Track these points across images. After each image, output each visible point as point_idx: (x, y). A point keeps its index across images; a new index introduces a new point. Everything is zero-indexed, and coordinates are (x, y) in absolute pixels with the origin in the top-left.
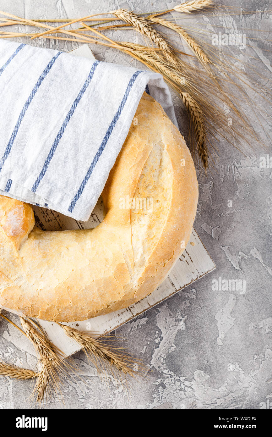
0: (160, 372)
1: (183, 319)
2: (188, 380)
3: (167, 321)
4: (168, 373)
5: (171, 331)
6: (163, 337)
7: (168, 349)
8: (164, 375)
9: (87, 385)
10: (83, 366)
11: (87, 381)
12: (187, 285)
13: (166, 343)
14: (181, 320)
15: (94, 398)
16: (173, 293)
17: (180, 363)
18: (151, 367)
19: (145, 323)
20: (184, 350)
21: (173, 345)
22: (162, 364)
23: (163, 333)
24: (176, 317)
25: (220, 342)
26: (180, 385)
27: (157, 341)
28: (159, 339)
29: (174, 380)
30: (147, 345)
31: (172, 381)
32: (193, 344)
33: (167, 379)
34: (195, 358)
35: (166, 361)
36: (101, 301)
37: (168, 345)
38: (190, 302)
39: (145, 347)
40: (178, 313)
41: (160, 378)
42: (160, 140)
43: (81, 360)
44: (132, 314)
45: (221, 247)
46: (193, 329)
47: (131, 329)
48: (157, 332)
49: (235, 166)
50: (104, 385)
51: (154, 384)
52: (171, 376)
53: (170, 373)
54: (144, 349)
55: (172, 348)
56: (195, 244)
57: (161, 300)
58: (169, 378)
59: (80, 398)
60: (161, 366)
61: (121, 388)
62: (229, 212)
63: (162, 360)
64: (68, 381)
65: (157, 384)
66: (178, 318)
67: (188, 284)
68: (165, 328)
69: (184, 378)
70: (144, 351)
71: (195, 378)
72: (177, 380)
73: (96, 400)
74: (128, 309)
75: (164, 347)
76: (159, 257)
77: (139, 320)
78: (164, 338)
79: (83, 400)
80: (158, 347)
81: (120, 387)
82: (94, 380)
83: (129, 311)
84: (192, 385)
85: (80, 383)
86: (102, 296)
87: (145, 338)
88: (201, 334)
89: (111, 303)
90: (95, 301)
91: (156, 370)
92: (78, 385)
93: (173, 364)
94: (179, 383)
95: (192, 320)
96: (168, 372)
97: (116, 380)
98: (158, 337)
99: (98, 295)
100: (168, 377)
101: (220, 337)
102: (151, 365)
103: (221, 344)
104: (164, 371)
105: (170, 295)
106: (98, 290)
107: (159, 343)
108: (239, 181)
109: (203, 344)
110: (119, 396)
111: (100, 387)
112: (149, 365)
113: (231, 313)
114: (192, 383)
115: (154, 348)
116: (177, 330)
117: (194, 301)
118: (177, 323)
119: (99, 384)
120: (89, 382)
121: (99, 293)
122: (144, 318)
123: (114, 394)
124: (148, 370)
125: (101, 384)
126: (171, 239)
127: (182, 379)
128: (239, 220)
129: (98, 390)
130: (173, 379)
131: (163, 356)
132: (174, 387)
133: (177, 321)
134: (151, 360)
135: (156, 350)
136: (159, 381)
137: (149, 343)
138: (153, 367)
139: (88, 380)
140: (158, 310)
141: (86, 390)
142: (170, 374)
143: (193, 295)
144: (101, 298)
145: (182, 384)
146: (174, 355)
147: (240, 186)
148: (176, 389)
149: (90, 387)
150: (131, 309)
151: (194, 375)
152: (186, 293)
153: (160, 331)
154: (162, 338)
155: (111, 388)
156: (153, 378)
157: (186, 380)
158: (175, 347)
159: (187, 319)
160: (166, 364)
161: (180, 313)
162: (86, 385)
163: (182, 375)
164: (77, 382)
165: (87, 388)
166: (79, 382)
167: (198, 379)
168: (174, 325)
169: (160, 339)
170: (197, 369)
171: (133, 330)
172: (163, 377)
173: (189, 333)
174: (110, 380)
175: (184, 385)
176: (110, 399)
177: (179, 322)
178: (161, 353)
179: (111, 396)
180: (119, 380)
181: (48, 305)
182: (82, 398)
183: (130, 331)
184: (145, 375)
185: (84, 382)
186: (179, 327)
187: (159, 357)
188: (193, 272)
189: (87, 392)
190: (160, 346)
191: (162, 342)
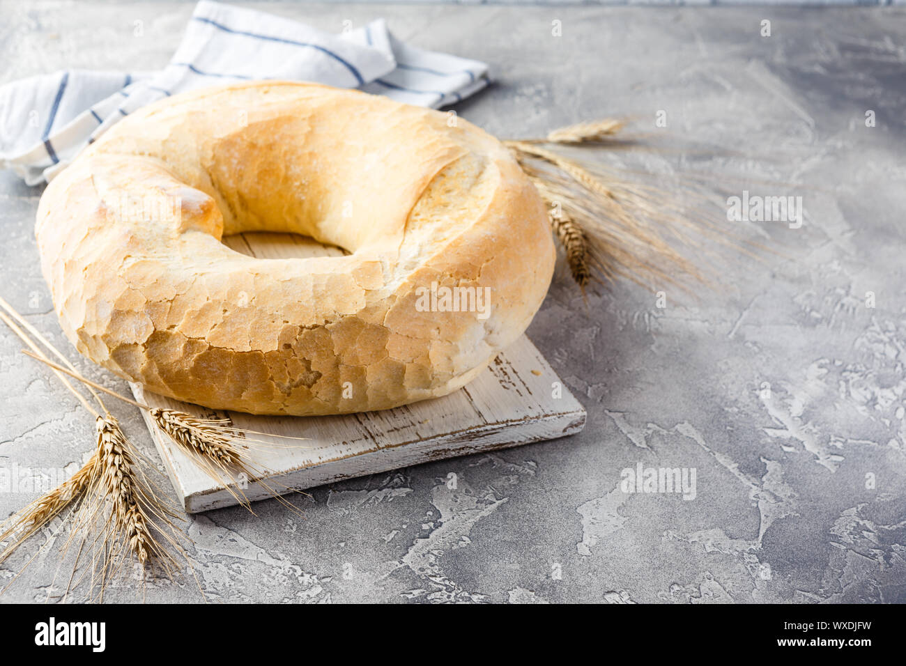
0: (424, 578)
1: (498, 503)
3: (458, 500)
4: (443, 583)
5: (464, 517)
6: (441, 524)
7: (450, 543)
8: (431, 584)
10: (233, 540)
11: (234, 567)
12: (512, 421)
13: (448, 534)
14: (492, 503)
16: (479, 426)
17: (476, 569)
18: (401, 566)
19: (404, 495)
20: (491, 549)
21: (465, 538)
22: (432, 565)
23: (443, 517)
24: (482, 496)
25: (583, 549)
27: (425, 527)
28: (432, 524)
29: (456, 597)
30: (401, 529)
31: (449, 596)
32: (516, 543)
33: (438, 594)
34: (517, 566)
35: (440, 561)
36: (315, 306)
37: (451, 537)
38: (518, 478)
39: (395, 532)
40: (486, 491)
41: (420, 588)
43: (233, 530)
44: (377, 444)
45: (606, 411)
46: (519, 519)
47: (368, 500)
48: (430, 513)
49: (650, 315)
51: (402, 596)
52: (450, 590)
53: (447, 582)
54: (392, 536)
55: (461, 542)
56: (542, 372)
57: (449, 432)
58: (444, 591)
59: (208, 592)
60: (428, 569)
61: (318, 590)
62: (630, 369)
63: (432, 559)
64: (189, 559)
65: (410, 597)
66: (486, 498)
67: (515, 421)
68: (451, 510)
69: (482, 597)
70: (390, 538)
72: (462, 598)
74: (368, 436)
75: (442, 540)
77: (390, 489)
78: (444, 525)
79: (213, 597)
80: (427, 537)
81: (313, 589)
82: (253, 567)
83: (370, 439)
85: (217, 567)
87: (397, 518)
88: (537, 531)
89: (334, 317)
91: (414, 572)
92: (211, 569)
93: (458, 569)
95: (520, 506)
96: (444, 580)
97: (307, 576)
98: (429, 521)
99: (311, 294)
100: (440, 590)
101: (586, 541)
102: (401, 563)
103: (588, 553)
104: (432, 579)
105: (470, 429)
107: (431, 530)
108: (658, 333)
109: (539, 547)
111: (265, 580)
112: (396, 563)
113: (619, 508)
115: (417, 536)
116: (479, 517)
117: (529, 479)
118: (481, 506)
119: (263, 574)
120: (238, 567)
122: (402, 489)
124: (392, 571)
125: (269, 576)
127: (476, 598)
128: (652, 381)
130: (453, 594)
131: (435, 552)
133: (482, 502)
134: (404, 555)
135: (421, 541)
136: (416, 593)
137: (405, 527)
138: (407, 567)
139: (236, 565)
141: (228, 580)
142: (446, 585)
143: (528, 471)
144: (317, 302)
146: (464, 553)
147: (658, 340)
149: (240, 577)
150: (376, 437)
151: (508, 595)
152: (512, 465)
153: (437, 512)
154: (439, 526)
155: (290, 586)
156: (403, 586)
158: (469, 542)
159: (508, 502)
160: (440, 565)
161: (491, 491)
162: (231, 572)
163: (478, 590)
164: (209, 564)
165: (233, 579)
166: (215, 564)
168: (474, 507)
169: (434, 525)
170: (519, 586)
171: (371, 501)
172: (428, 587)
173: (507, 524)
174: (291, 572)
177: (486, 504)
178: (432, 547)
180: (314, 577)
183: (364, 503)
184: (383, 577)
185: (226, 565)
186: (485, 513)
187: (425, 551)
188: (530, 407)
189: (227, 585)
190: (431, 536)
191: (437, 530)
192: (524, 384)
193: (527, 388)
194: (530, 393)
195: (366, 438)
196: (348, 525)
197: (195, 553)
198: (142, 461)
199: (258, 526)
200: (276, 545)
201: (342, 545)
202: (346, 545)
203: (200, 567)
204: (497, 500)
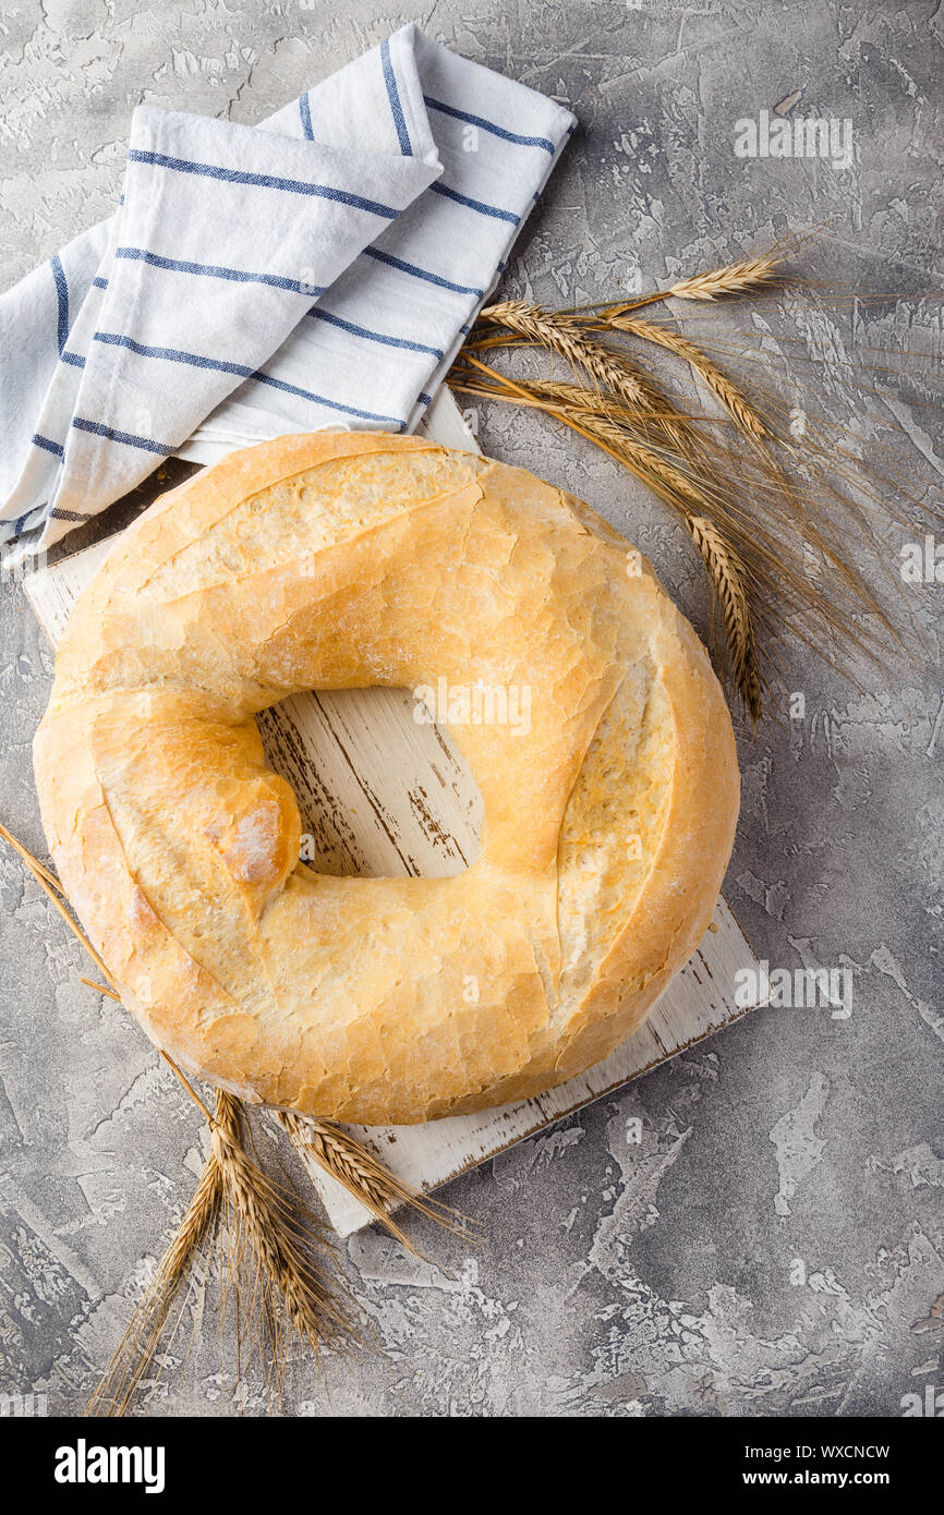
0: (615, 1285)
1: (682, 1137)
2: (690, 1313)
3: (637, 1140)
4: (635, 1289)
5: (647, 1169)
6: (623, 1186)
7: (637, 1220)
8: (624, 1293)
9: (410, 1313)
10: (401, 1257)
11: (410, 1301)
12: (694, 1040)
13: (633, 1204)
14: (675, 1139)
15: (429, 1350)
16: (658, 1061)
17: (670, 1261)
18: (589, 1269)
19: (576, 1142)
20: (682, 1224)
21: (652, 1208)
22: (622, 1261)
23: (624, 1173)
24: (662, 1129)
25: (782, 1208)
26: (669, 1325)
27: (607, 1196)
28: (613, 1189)
29: (652, 1309)
30: (580, 1204)
31: (646, 1310)
32: (707, 1208)
33: (634, 1307)
34: (712, 1249)
35: (630, 1254)
36: (467, 1071)
37: (636, 1208)
38: (700, 1089)
39: (574, 1211)
40: (666, 1120)
41: (613, 1302)
42: (647, 653)
43: (397, 1239)
44: (544, 1113)
45: (790, 939)
46: (708, 1165)
47: (538, 1158)
48: (609, 1170)
49: (831, 718)
50: (456, 1314)
51: (596, 1317)
52: (645, 1298)
53: (641, 1288)
54: (572, 1218)
55: (649, 1216)
56: (720, 926)
57: (624, 1078)
58: (639, 1303)
59: (391, 1350)
60: (618, 1268)
61: (505, 1324)
62: (812, 845)
63: (621, 1249)
64: (359, 1298)
65: (605, 1318)
66: (667, 1133)
67: (698, 1039)
68: (631, 1159)
69: (680, 1305)
70: (571, 1223)
71: (711, 1307)
72: (659, 1310)
73: (433, 1356)
74: (533, 1101)
75: (627, 1214)
76: (629, 962)
77: (559, 1133)
78: (627, 1188)
79: (396, 1356)
80: (611, 1213)
81: (501, 1323)
82: (430, 1300)
83: (535, 1106)
84: (703, 1325)
85: (391, 1306)
86: (470, 1057)
87: (574, 1186)
88: (729, 1182)
89: (493, 1080)
90: (450, 1070)
91: (603, 1277)
92: (385, 1310)
93: (650, 1265)
94: (667, 1318)
95: (707, 1142)
96: (637, 1284)
97: (491, 1302)
98: (609, 1185)
99: (459, 1055)
100: (636, 1302)
101: (783, 1192)
102: (588, 1262)
103: (786, 1211)
104: (624, 1283)
105: (648, 1067)
106: (462, 1041)
107: (614, 1201)
108: (843, 761)
109: (734, 1210)
110: (498, 1349)
111: (447, 1318)
112: (582, 1263)
113: (815, 1125)
114: (703, 1320)
115: (600, 1214)
116: (663, 1167)
117: (713, 1089)
118: (664, 1146)
119: (443, 1309)
120: (414, 1302)
121: (463, 1049)
122: (573, 1130)
123: (484, 1341)
124: (580, 1278)
125: (450, 1310)
126: (663, 916)
127: (675, 1306)
128: (841, 868)
129: (439, 1327)
130: (649, 1306)
131: (622, 1238)
132: (653, 1329)
133: (664, 1141)
134: (590, 1249)
135: (605, 1220)
136: (610, 1309)
137: (584, 1199)
138: (596, 1270)
139: (413, 1298)
140: (612, 1107)
141: (407, 1325)
142: (641, 1293)
143: (710, 1071)
144: (468, 1065)
145: (674, 1323)
146: (654, 1237)
147: (845, 775)
148: (658, 1337)
149: (419, 1318)
150: (541, 1100)
151: (708, 1297)
152: (690, 1064)
153: (616, 1166)
154: (621, 1188)
155: (475, 1323)
156: (595, 1302)
157: (684, 1311)
158: (657, 1215)
159: (693, 1135)
160: (631, 1261)
161: (672, 1118)
162: (407, 1310)
163: (676, 1297)
164: (382, 1302)
165: (410, 1320)
166: (388, 1302)
167: (718, 1311)
168: (656, 1151)
169: (616, 1191)
170: (718, 1280)
171: (541, 1160)
172: (622, 1300)
174: (473, 1300)
175: (680, 1324)
176: (472, 1355)
177: (669, 1144)
178: (617, 1229)
179: (475, 1347)
180: (499, 1304)
181: (326, 1072)
182: (394, 1350)
183: (534, 1165)
184: (572, 1291)
185: (401, 1302)
186: (670, 1160)
187: (611, 1240)
188: (712, 1005)
189: (408, 1333)
190: (615, 1209)
191: (621, 1198)
192: (702, 957)
193: (706, 964)
194: (710, 974)
195: (531, 1104)
196: (522, 1208)
197: (363, 1287)
198: (269, 1132)
199: (423, 1228)
200: (449, 1257)
201: (520, 1243)
202: (525, 1244)
203: (371, 1309)
204: (680, 1133)
